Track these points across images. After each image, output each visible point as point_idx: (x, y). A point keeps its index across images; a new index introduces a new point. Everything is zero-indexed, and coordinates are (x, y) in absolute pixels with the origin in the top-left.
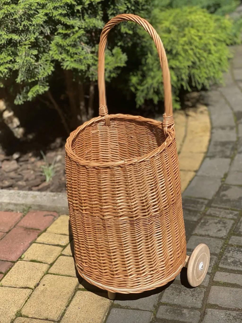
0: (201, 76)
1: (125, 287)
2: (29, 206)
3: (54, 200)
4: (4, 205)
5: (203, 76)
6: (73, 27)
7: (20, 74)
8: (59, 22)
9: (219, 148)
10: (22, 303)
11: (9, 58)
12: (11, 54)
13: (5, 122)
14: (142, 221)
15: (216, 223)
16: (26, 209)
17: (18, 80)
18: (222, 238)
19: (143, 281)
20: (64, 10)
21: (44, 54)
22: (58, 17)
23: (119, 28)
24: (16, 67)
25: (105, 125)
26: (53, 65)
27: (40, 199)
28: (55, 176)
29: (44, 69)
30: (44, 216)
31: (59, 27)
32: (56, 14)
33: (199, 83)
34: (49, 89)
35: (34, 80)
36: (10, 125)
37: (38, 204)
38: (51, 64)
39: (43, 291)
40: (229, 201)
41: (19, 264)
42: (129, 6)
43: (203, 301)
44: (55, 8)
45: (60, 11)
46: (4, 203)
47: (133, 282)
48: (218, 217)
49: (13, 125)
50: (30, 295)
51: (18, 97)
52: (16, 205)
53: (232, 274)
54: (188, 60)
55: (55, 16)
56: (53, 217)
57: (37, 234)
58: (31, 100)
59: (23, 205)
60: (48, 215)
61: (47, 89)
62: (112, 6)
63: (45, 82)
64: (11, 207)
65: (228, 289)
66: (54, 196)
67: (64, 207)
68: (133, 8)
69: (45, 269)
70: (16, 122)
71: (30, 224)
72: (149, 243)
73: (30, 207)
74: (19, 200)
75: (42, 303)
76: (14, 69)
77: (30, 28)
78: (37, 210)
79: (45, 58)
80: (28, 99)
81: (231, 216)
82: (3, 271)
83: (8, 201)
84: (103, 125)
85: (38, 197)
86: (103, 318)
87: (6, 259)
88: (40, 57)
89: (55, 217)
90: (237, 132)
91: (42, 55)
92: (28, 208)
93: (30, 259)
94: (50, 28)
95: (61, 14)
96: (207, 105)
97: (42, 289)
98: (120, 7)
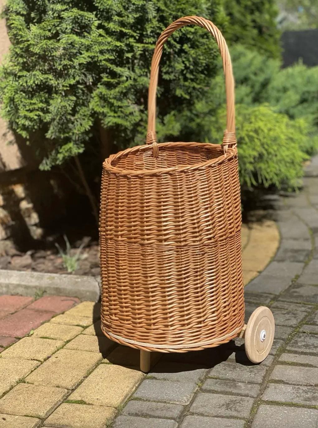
0: (269, 170)
1: (165, 342)
2: (43, 290)
3: (77, 282)
4: (11, 287)
5: (271, 171)
6: (120, 76)
7: (51, 128)
8: (104, 70)
9: (289, 254)
10: (27, 373)
11: (41, 105)
12: (44, 100)
13: (22, 213)
14: (191, 249)
15: (284, 314)
16: (40, 293)
17: (48, 135)
18: (291, 326)
19: (188, 335)
20: (111, 56)
21: (83, 107)
22: (104, 63)
23: (173, 92)
24: (48, 118)
25: (152, 157)
26: (92, 120)
27: (59, 281)
28: (79, 269)
29: (81, 125)
30: (62, 301)
31: (104, 75)
32: (102, 59)
33: (266, 180)
34: (84, 151)
35: (67, 135)
36: (27, 219)
37: (56, 286)
38: (90, 118)
39: (55, 362)
40: (301, 296)
41: (27, 340)
42: (188, 65)
43: (264, 377)
44: (102, 52)
45: (107, 56)
46: (13, 284)
47: (174, 336)
48: (287, 309)
49: (30, 220)
50: (37, 367)
51: (44, 162)
52: (26, 287)
53: (302, 356)
54: (254, 149)
55: (101, 61)
56: (74, 302)
57: (52, 315)
58: (60, 163)
59: (36, 287)
60: (67, 300)
61: (81, 151)
62: (168, 62)
63: (79, 144)
64: (20, 290)
65: (298, 368)
66: (78, 278)
67: (88, 291)
68: (192, 67)
69: (59, 345)
70: (34, 218)
71: (42, 307)
72: (198, 282)
73: (45, 292)
74: (31, 281)
75: (53, 372)
76: (45, 121)
77: (70, 71)
78: (54, 295)
79: (83, 112)
80: (58, 162)
81: (303, 309)
82: (5, 345)
83: (18, 283)
84: (149, 156)
85: (56, 278)
86: (133, 388)
87: (9, 335)
88: (78, 110)
89: (76, 302)
90: (313, 243)
91: (80, 108)
92: (41, 292)
93: (41, 336)
94: (93, 77)
95: (108, 60)
96: (275, 220)
97: (54, 360)
98: (176, 65)
